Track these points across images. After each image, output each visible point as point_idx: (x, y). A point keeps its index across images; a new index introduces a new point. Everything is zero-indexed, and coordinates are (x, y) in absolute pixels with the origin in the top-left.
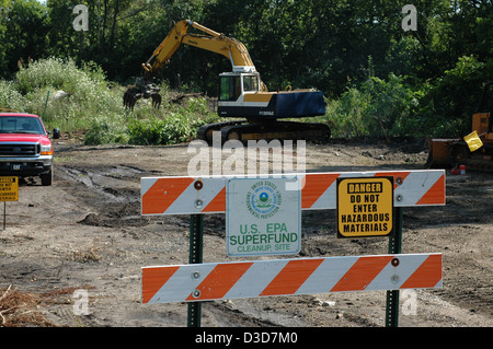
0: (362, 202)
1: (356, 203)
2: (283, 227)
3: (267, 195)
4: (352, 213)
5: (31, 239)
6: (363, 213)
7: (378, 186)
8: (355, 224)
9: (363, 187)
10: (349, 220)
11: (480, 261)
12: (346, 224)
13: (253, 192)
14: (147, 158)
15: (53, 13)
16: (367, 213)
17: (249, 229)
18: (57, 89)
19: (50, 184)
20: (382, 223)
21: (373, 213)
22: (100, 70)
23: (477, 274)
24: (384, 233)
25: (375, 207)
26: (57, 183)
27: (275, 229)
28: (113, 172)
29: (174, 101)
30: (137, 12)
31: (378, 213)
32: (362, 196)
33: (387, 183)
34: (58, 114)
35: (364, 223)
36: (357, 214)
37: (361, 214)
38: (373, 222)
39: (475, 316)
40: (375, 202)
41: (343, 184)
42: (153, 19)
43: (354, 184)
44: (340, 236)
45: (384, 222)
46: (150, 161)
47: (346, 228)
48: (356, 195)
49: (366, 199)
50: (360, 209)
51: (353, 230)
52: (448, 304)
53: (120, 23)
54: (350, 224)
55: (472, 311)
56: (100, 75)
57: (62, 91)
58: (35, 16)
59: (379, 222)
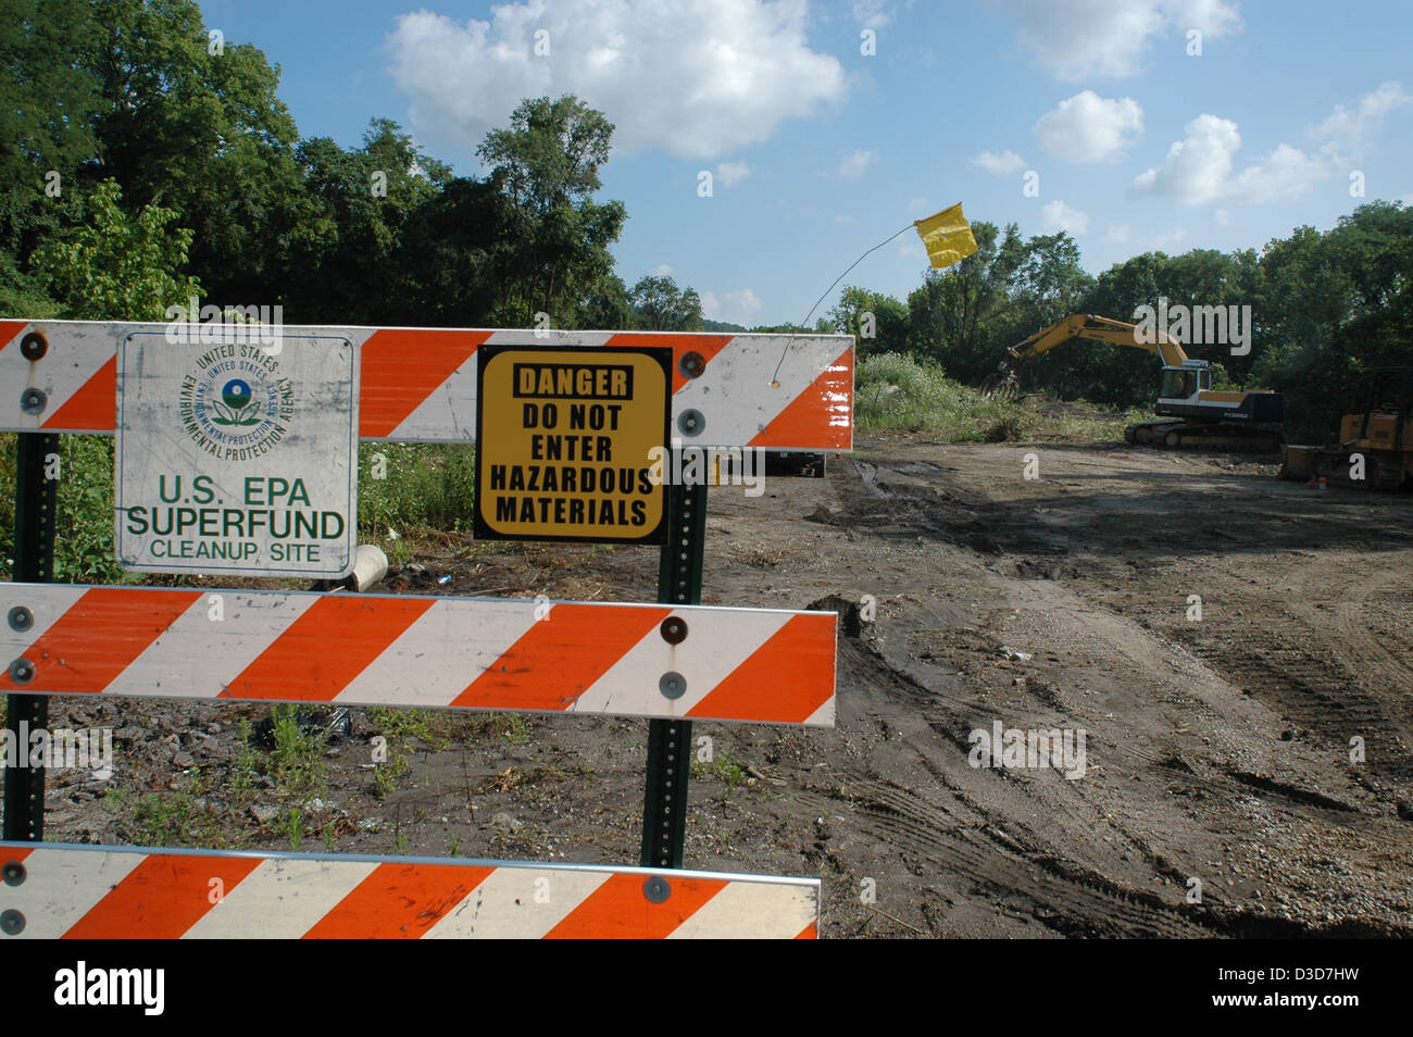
0: (563, 428)
1: (540, 430)
2: (299, 491)
3: (246, 389)
4: (526, 461)
5: (727, 533)
6: (564, 462)
7: (619, 379)
8: (535, 496)
9: (565, 381)
10: (517, 483)
11: (1294, 606)
12: (507, 494)
13: (202, 375)
14: (955, 456)
15: (913, 314)
16: (578, 464)
17: (188, 490)
18: (891, 384)
19: (823, 476)
20: (629, 499)
21: (598, 466)
22: (940, 366)
23: (1283, 624)
24: (632, 531)
25: (604, 447)
26: (831, 475)
27: (272, 494)
28: (908, 468)
29: (1015, 402)
30: (997, 313)
31: (616, 464)
32: (564, 408)
33: (648, 371)
34: (888, 409)
35: (568, 496)
36: (543, 464)
37: (559, 466)
38: (599, 496)
39: (1249, 701)
40: (606, 431)
41: (501, 366)
42: (1014, 321)
43: (537, 368)
44: (483, 532)
45: (636, 495)
46: (957, 458)
47: (505, 509)
48: (541, 403)
49: (577, 417)
50: (554, 448)
51: (528, 515)
52: (1209, 674)
53: (981, 325)
54: (520, 495)
55: (1246, 692)
56: (940, 372)
57: (896, 387)
58: (896, 317)
59: (616, 496)
